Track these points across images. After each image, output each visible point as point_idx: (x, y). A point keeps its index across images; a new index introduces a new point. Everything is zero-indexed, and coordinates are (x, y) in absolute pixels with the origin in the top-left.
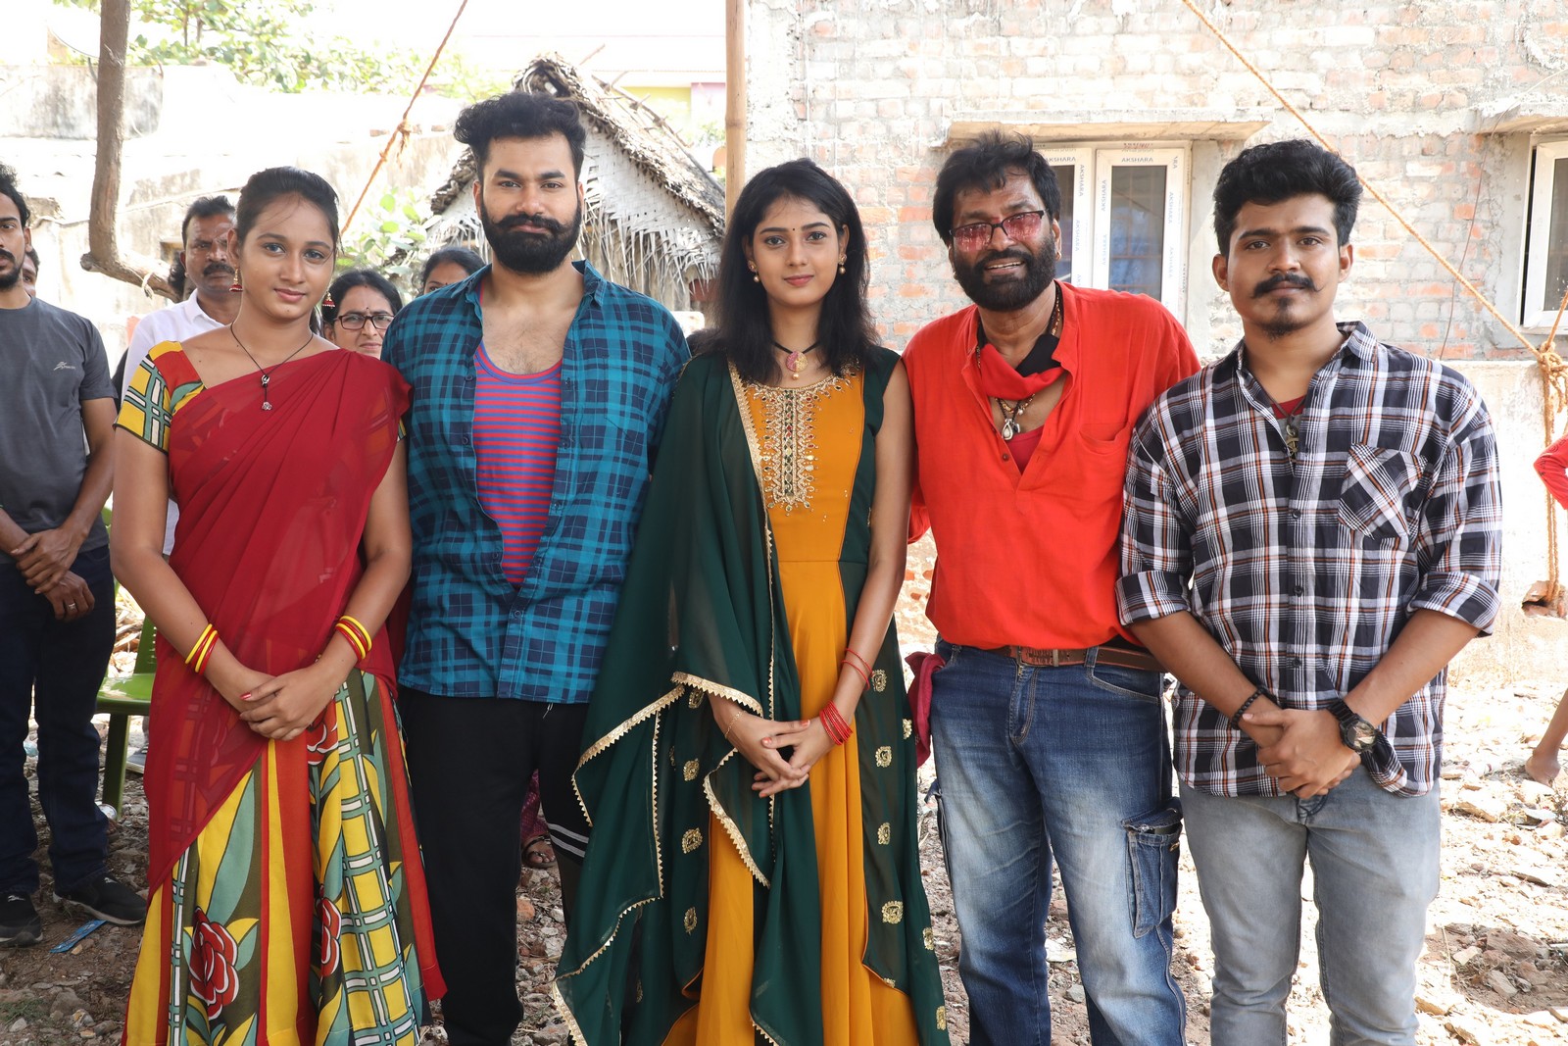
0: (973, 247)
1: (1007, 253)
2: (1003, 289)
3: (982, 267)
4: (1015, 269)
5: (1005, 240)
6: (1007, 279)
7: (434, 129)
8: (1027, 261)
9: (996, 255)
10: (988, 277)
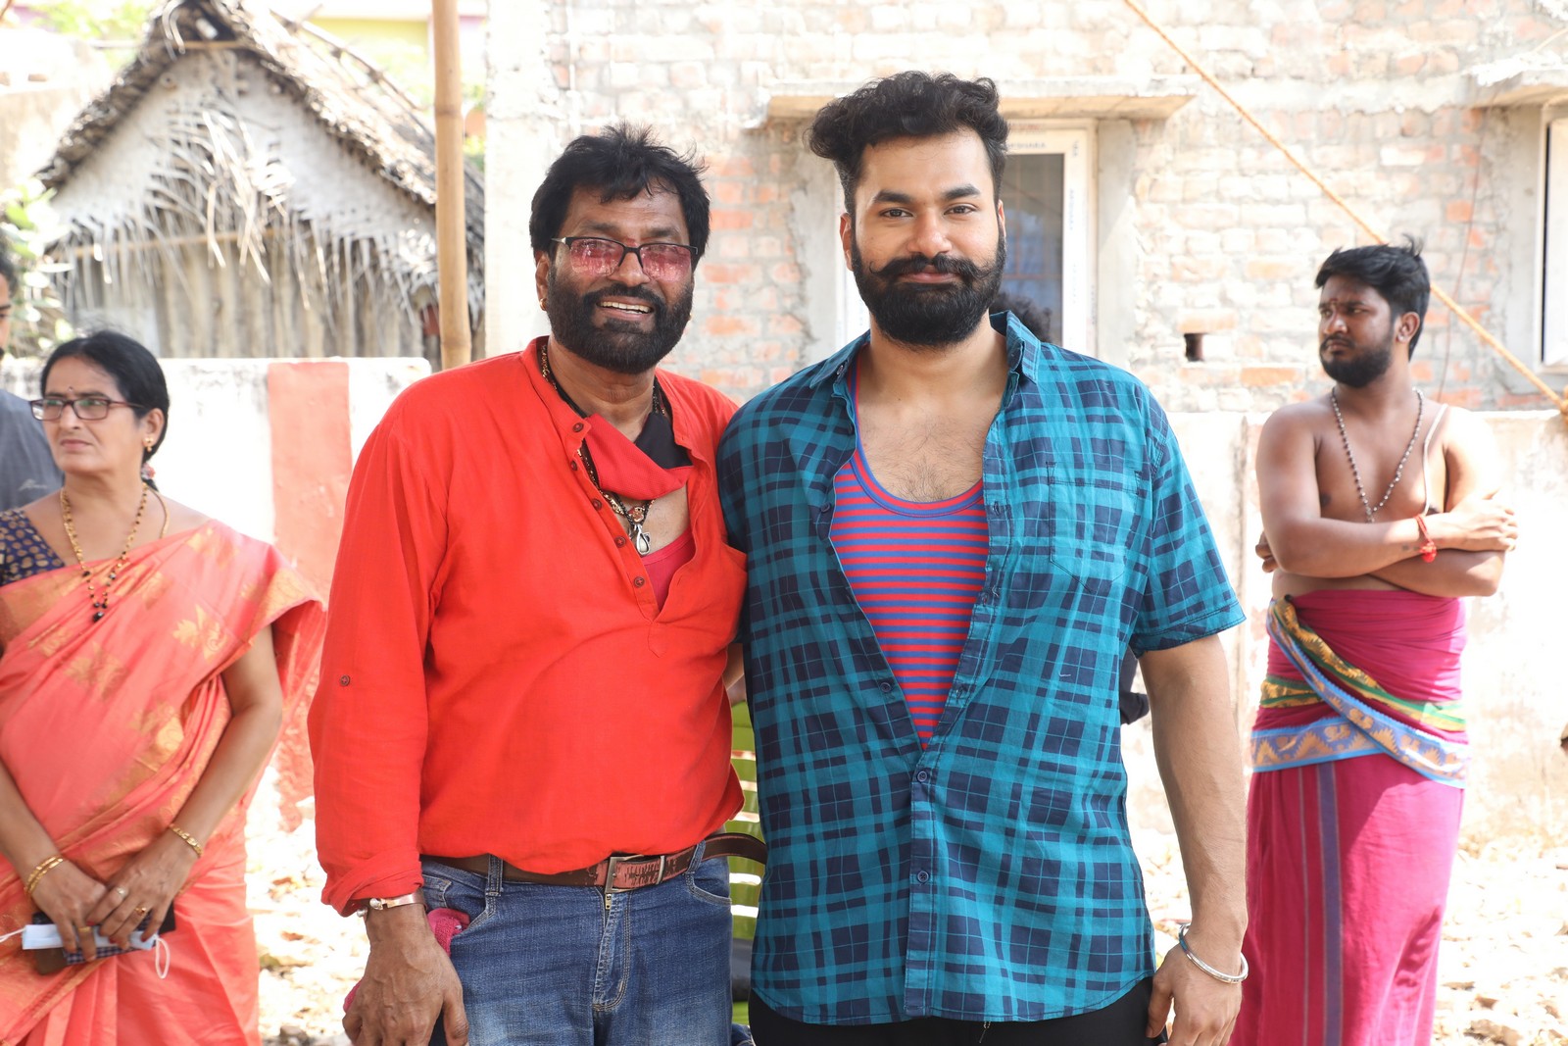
3: (591, 300)
6: (629, 327)
9: (622, 289)
10: (600, 318)
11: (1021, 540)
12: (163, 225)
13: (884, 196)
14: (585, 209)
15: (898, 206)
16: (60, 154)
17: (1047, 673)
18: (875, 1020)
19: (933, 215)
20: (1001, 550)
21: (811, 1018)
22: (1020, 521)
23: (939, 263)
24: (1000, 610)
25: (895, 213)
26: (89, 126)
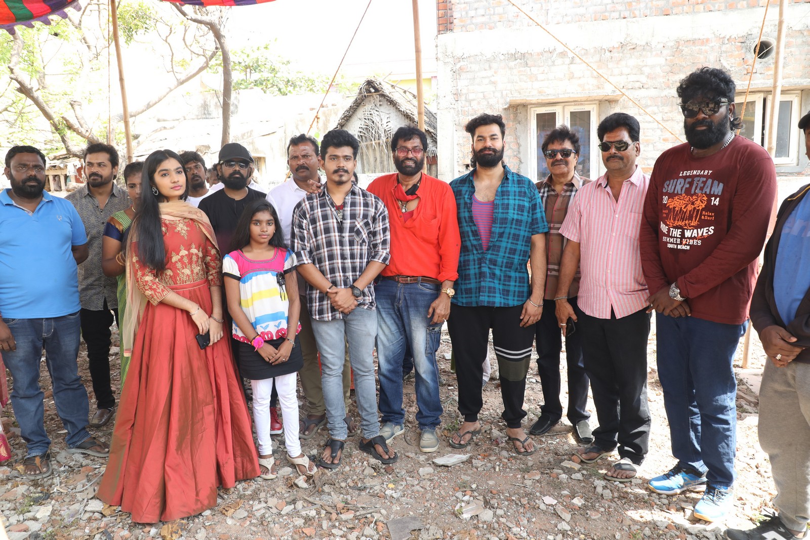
0: (402, 155)
1: (411, 159)
2: (408, 169)
3: (403, 161)
4: (411, 163)
5: (410, 155)
6: (410, 167)
7: (333, 105)
8: (416, 162)
9: (408, 159)
10: (404, 165)
11: (500, 211)
12: (362, 140)
13: (479, 136)
14: (401, 143)
15: (482, 138)
16: (339, 124)
17: (508, 238)
18: (473, 306)
19: (488, 139)
20: (496, 213)
21: (460, 304)
22: (500, 207)
23: (489, 149)
24: (498, 225)
25: (481, 140)
26: (345, 116)
